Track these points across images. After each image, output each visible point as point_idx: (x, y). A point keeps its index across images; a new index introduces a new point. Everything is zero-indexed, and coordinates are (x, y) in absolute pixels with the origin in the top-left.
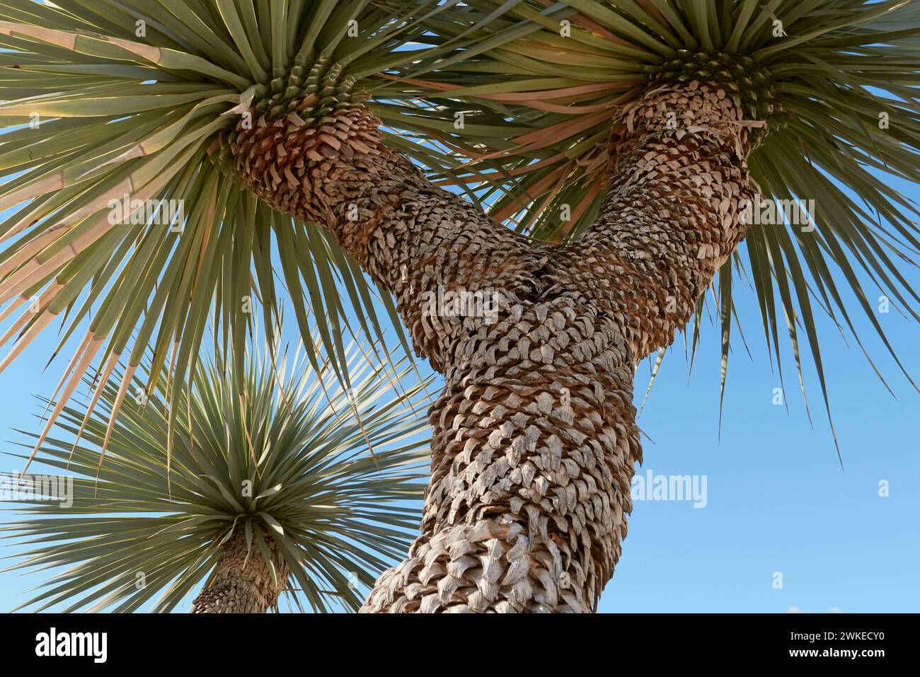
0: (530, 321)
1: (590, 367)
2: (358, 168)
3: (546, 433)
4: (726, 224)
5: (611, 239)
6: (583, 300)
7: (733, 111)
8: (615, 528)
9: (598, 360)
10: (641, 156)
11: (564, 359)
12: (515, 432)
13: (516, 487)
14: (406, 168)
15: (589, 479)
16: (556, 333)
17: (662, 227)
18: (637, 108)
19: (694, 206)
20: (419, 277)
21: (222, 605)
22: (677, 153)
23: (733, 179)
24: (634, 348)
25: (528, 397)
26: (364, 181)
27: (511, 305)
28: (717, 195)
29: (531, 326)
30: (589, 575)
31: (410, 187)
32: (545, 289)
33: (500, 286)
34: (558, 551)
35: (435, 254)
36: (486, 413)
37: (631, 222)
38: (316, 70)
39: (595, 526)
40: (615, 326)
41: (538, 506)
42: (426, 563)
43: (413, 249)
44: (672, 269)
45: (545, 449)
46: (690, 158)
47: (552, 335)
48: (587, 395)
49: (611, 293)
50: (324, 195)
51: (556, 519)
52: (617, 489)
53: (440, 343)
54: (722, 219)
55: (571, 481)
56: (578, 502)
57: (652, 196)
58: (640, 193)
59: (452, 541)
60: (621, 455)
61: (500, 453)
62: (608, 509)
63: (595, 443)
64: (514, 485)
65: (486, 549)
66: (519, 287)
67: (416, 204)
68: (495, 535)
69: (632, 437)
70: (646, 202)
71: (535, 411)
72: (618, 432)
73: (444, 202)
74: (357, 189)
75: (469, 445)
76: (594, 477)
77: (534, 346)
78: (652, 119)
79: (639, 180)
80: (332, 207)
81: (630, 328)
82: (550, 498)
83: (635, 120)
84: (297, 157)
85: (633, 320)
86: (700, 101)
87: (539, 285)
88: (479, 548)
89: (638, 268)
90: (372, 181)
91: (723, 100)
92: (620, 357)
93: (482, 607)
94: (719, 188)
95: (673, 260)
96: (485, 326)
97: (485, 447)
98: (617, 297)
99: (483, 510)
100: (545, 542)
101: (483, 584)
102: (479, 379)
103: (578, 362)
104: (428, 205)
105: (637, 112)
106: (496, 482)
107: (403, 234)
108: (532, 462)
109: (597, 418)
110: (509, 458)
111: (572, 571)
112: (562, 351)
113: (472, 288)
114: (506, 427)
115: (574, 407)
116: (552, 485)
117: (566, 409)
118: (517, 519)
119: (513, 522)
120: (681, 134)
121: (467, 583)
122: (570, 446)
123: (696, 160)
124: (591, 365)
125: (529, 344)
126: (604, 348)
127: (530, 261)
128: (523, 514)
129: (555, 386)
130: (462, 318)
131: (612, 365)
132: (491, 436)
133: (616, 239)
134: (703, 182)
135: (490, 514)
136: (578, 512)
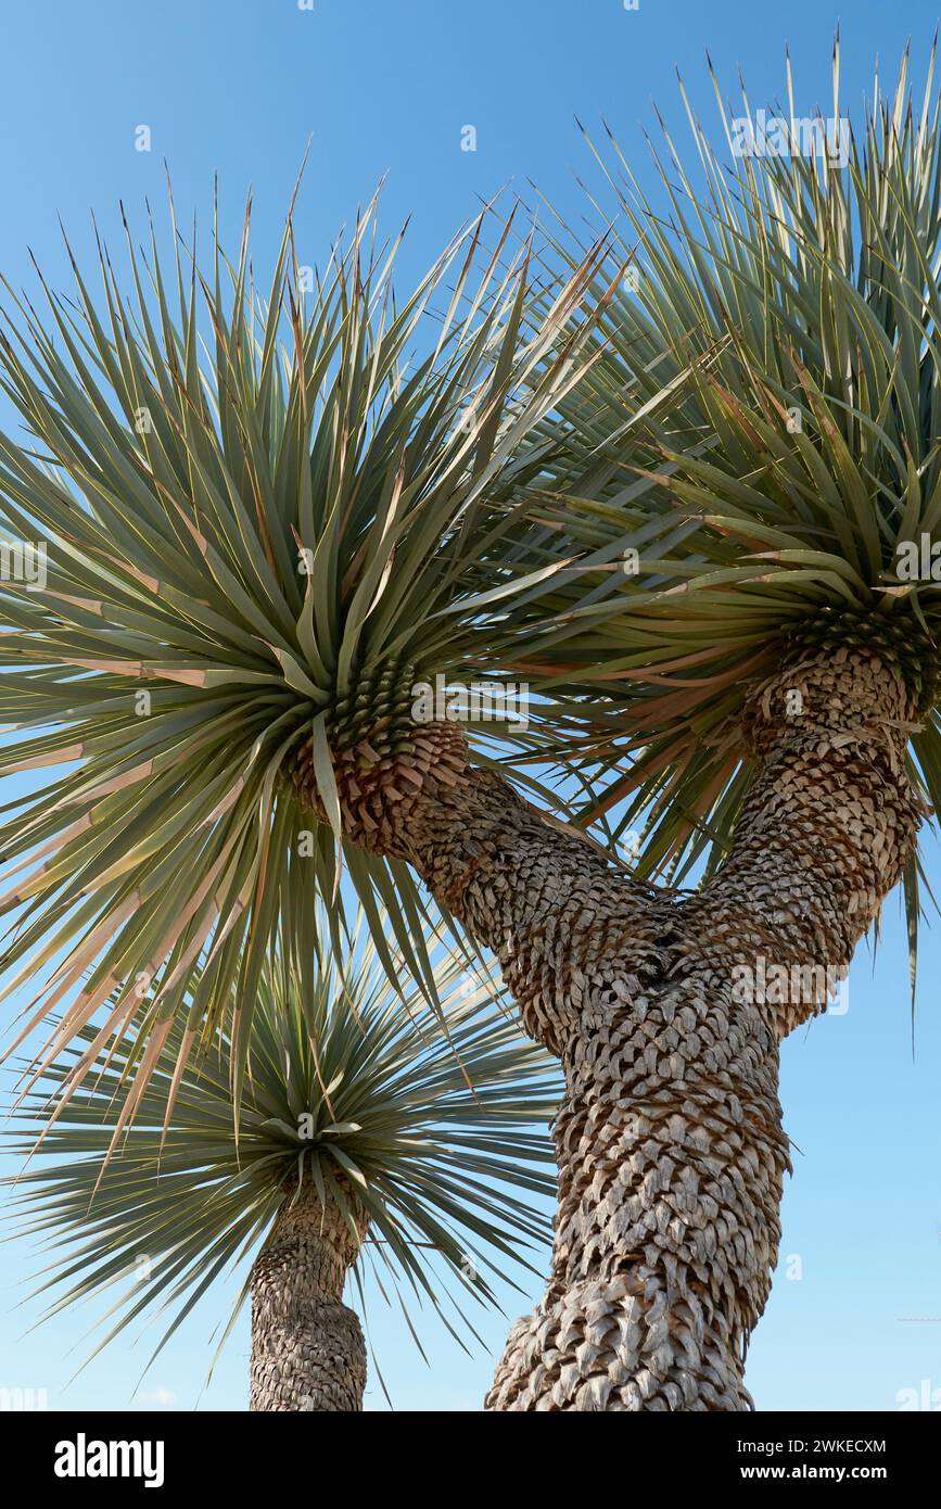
0: (657, 1023)
1: (725, 1078)
2: (445, 805)
3: (680, 1165)
4: (882, 863)
5: (745, 897)
6: (716, 981)
7: (892, 685)
8: (761, 1267)
9: (734, 1068)
10: (778, 774)
11: (696, 1071)
12: (647, 1164)
13: (650, 1237)
14: (501, 796)
15: (729, 1216)
16: (686, 1037)
17: (804, 879)
18: (773, 686)
19: (841, 847)
20: (528, 950)
21: (291, 1271)
22: (820, 775)
23: (888, 804)
24: (777, 1030)
25: (659, 1120)
26: (454, 821)
27: (634, 998)
28: (868, 830)
29: (658, 1027)
30: (734, 1327)
31: (508, 829)
32: (674, 963)
33: (620, 969)
34: (699, 1305)
35: (544, 925)
36: (614, 1140)
37: (768, 871)
38: (386, 682)
39: (738, 1272)
41: (675, 1254)
42: (563, 1326)
43: (518, 913)
44: (819, 932)
45: (679, 1186)
46: (834, 782)
47: (681, 1039)
48: (723, 1116)
50: (407, 835)
51: (695, 1269)
52: (762, 1224)
53: (557, 1033)
54: (876, 859)
55: (709, 1222)
56: (718, 1246)
57: (790, 835)
58: (779, 830)
59: (587, 1301)
60: (765, 1178)
61: (631, 1191)
62: (752, 1249)
63: (734, 1171)
64: (649, 1231)
65: (622, 1309)
66: (642, 967)
67: (516, 855)
68: (632, 1293)
69: (778, 1149)
70: (785, 845)
71: (666, 1140)
72: (760, 1154)
74: (445, 832)
75: (599, 1178)
76: (735, 1213)
77: (663, 1055)
79: (776, 810)
80: (418, 851)
81: (772, 1009)
82: (688, 1244)
83: (772, 703)
84: (373, 793)
86: (849, 680)
87: (665, 958)
88: (616, 1309)
89: (776, 933)
90: (463, 821)
91: (878, 674)
92: (760, 1053)
93: (623, 1378)
94: (870, 821)
95: (818, 920)
96: (606, 1026)
97: (615, 1183)
99: (618, 1261)
100: (685, 1297)
101: (622, 1351)
102: (603, 1098)
103: (711, 1073)
104: (530, 854)
105: (774, 691)
106: (630, 1227)
107: (504, 893)
108: (667, 1204)
109: (737, 1141)
110: (641, 1197)
111: (715, 1325)
112: (694, 1060)
113: (588, 971)
114: (636, 1159)
115: (709, 1130)
116: (689, 1229)
117: (700, 1133)
118: (654, 1272)
119: (650, 1276)
120: (823, 750)
121: (606, 1351)
122: (707, 1179)
123: (841, 786)
124: (727, 1075)
125: (656, 1053)
126: (741, 1047)
127: (653, 928)
128: (660, 1264)
129: (688, 1108)
130: (580, 1011)
131: (750, 1069)
132: (621, 1170)
133: (751, 898)
134: (850, 815)
135: (626, 1266)
136: (719, 1257)
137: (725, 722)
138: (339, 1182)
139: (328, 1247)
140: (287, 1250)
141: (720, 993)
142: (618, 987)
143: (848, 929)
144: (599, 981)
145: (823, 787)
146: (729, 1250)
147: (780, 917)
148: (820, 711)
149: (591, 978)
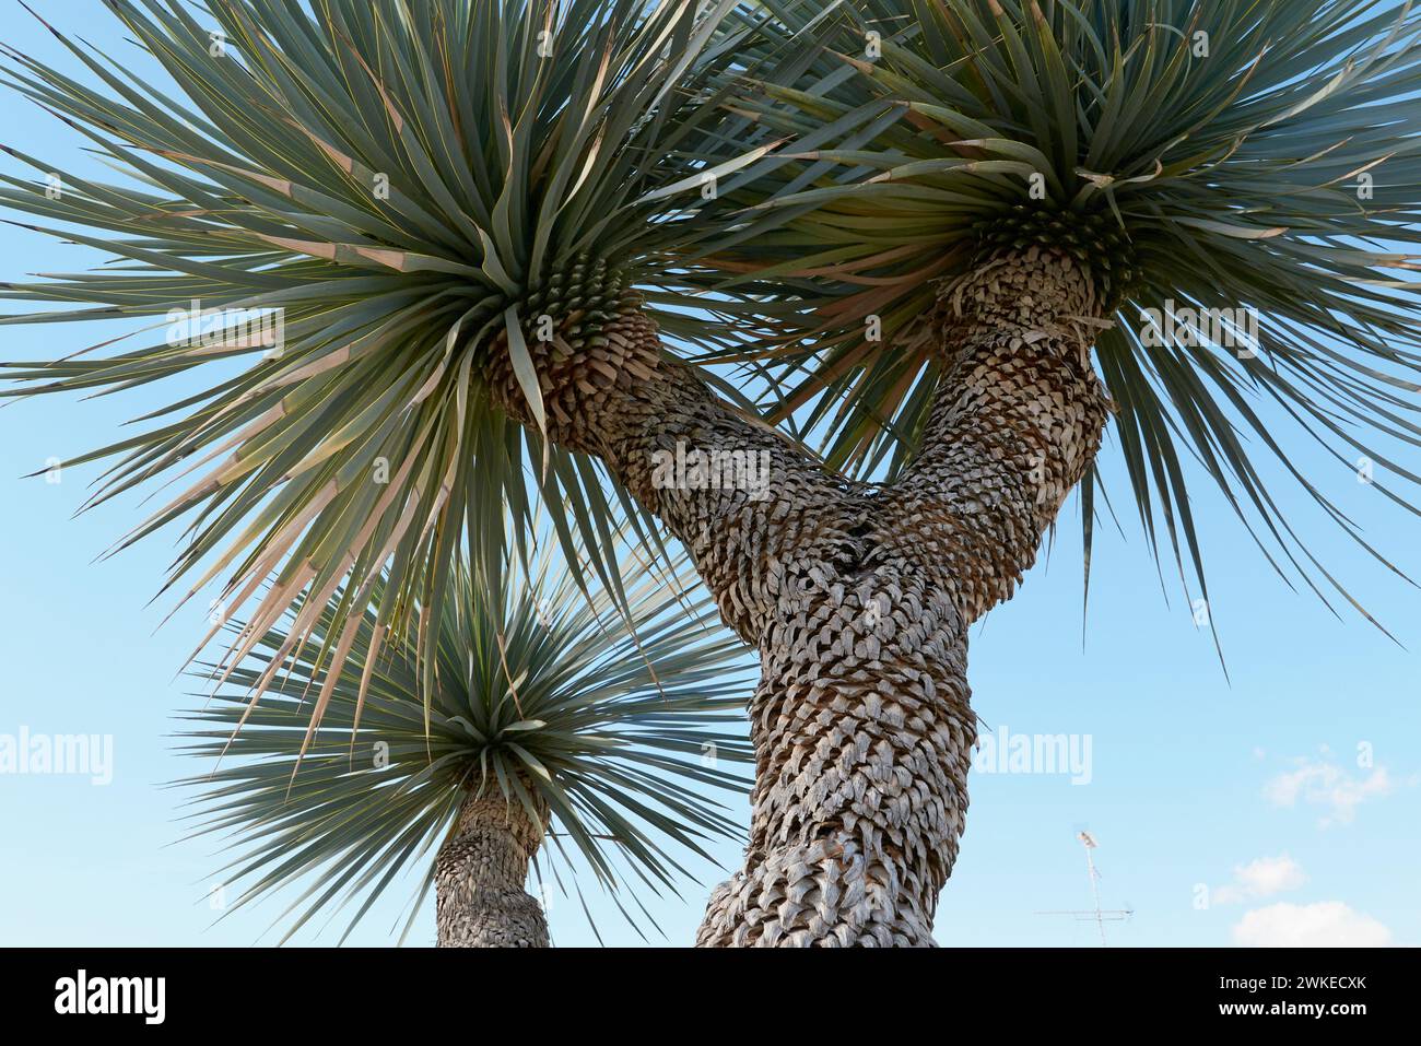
0: (853, 607)
1: (919, 658)
2: (639, 399)
3: (876, 739)
4: (1070, 456)
5: (937, 488)
6: (909, 568)
7: (1081, 284)
9: (928, 649)
10: (971, 369)
11: (891, 652)
12: (844, 739)
13: (847, 805)
14: (694, 391)
15: (922, 785)
16: (881, 620)
17: (995, 470)
18: (965, 284)
19: (1031, 440)
20: (724, 541)
21: (475, 863)
22: (1012, 370)
23: (1077, 398)
24: (967, 615)
25: (855, 698)
26: (648, 415)
27: (831, 585)
28: (1057, 424)
29: (854, 613)
30: (926, 886)
31: (703, 423)
32: (867, 552)
33: (815, 557)
34: (893, 866)
35: (740, 516)
36: (812, 718)
37: (960, 463)
38: (577, 276)
39: (930, 836)
40: (944, 598)
41: (872, 821)
42: (765, 887)
43: (713, 505)
44: (1008, 521)
45: (875, 758)
46: (1026, 377)
48: (916, 694)
49: (938, 558)
50: (600, 430)
51: (890, 833)
52: (951, 793)
53: (753, 620)
54: (1064, 452)
55: (904, 791)
56: (912, 813)
57: (982, 428)
58: (971, 423)
59: (787, 865)
60: (955, 751)
61: (829, 764)
62: (942, 815)
63: (927, 744)
64: (846, 800)
65: (822, 870)
66: (837, 556)
68: (831, 856)
69: (967, 725)
70: (977, 438)
71: (862, 716)
72: (951, 728)
73: (743, 443)
74: (640, 426)
75: (797, 753)
76: (927, 783)
77: (859, 637)
78: (983, 303)
79: (968, 405)
80: (611, 445)
81: (962, 595)
82: (884, 811)
83: (964, 302)
84: (566, 387)
85: (965, 584)
86: (1040, 279)
87: (859, 547)
88: (816, 870)
89: (968, 523)
90: (657, 415)
91: (1068, 273)
92: (951, 635)
93: (823, 931)
94: (1059, 415)
95: (1008, 510)
96: (803, 611)
97: (814, 757)
98: (946, 561)
99: (817, 827)
100: (881, 859)
101: (821, 907)
102: (802, 679)
103: (905, 654)
105: (965, 289)
106: (828, 797)
108: (864, 775)
109: (929, 716)
110: (839, 770)
111: (908, 885)
112: (889, 642)
113: (784, 559)
114: (834, 734)
115: (903, 707)
116: (885, 797)
117: (895, 710)
118: (851, 837)
119: (848, 840)
120: (1016, 345)
121: (807, 907)
122: (901, 751)
123: (1033, 380)
124: (920, 656)
125: (853, 635)
126: (933, 630)
127: (847, 518)
128: (857, 830)
129: (883, 686)
130: (777, 597)
131: (942, 650)
132: (819, 745)
133: (944, 489)
134: (1041, 408)
135: (824, 832)
136: (912, 823)
137: (913, 323)
138: (521, 778)
139: (511, 840)
140: (470, 843)
141: (914, 579)
142: (815, 574)
143: (1036, 519)
144: (795, 569)
145: (1015, 382)
146: (922, 816)
147: (971, 507)
148: (1012, 308)
149: (787, 566)
